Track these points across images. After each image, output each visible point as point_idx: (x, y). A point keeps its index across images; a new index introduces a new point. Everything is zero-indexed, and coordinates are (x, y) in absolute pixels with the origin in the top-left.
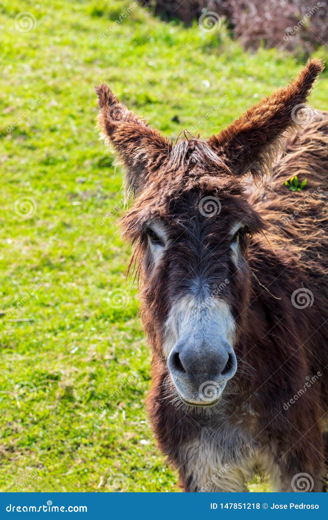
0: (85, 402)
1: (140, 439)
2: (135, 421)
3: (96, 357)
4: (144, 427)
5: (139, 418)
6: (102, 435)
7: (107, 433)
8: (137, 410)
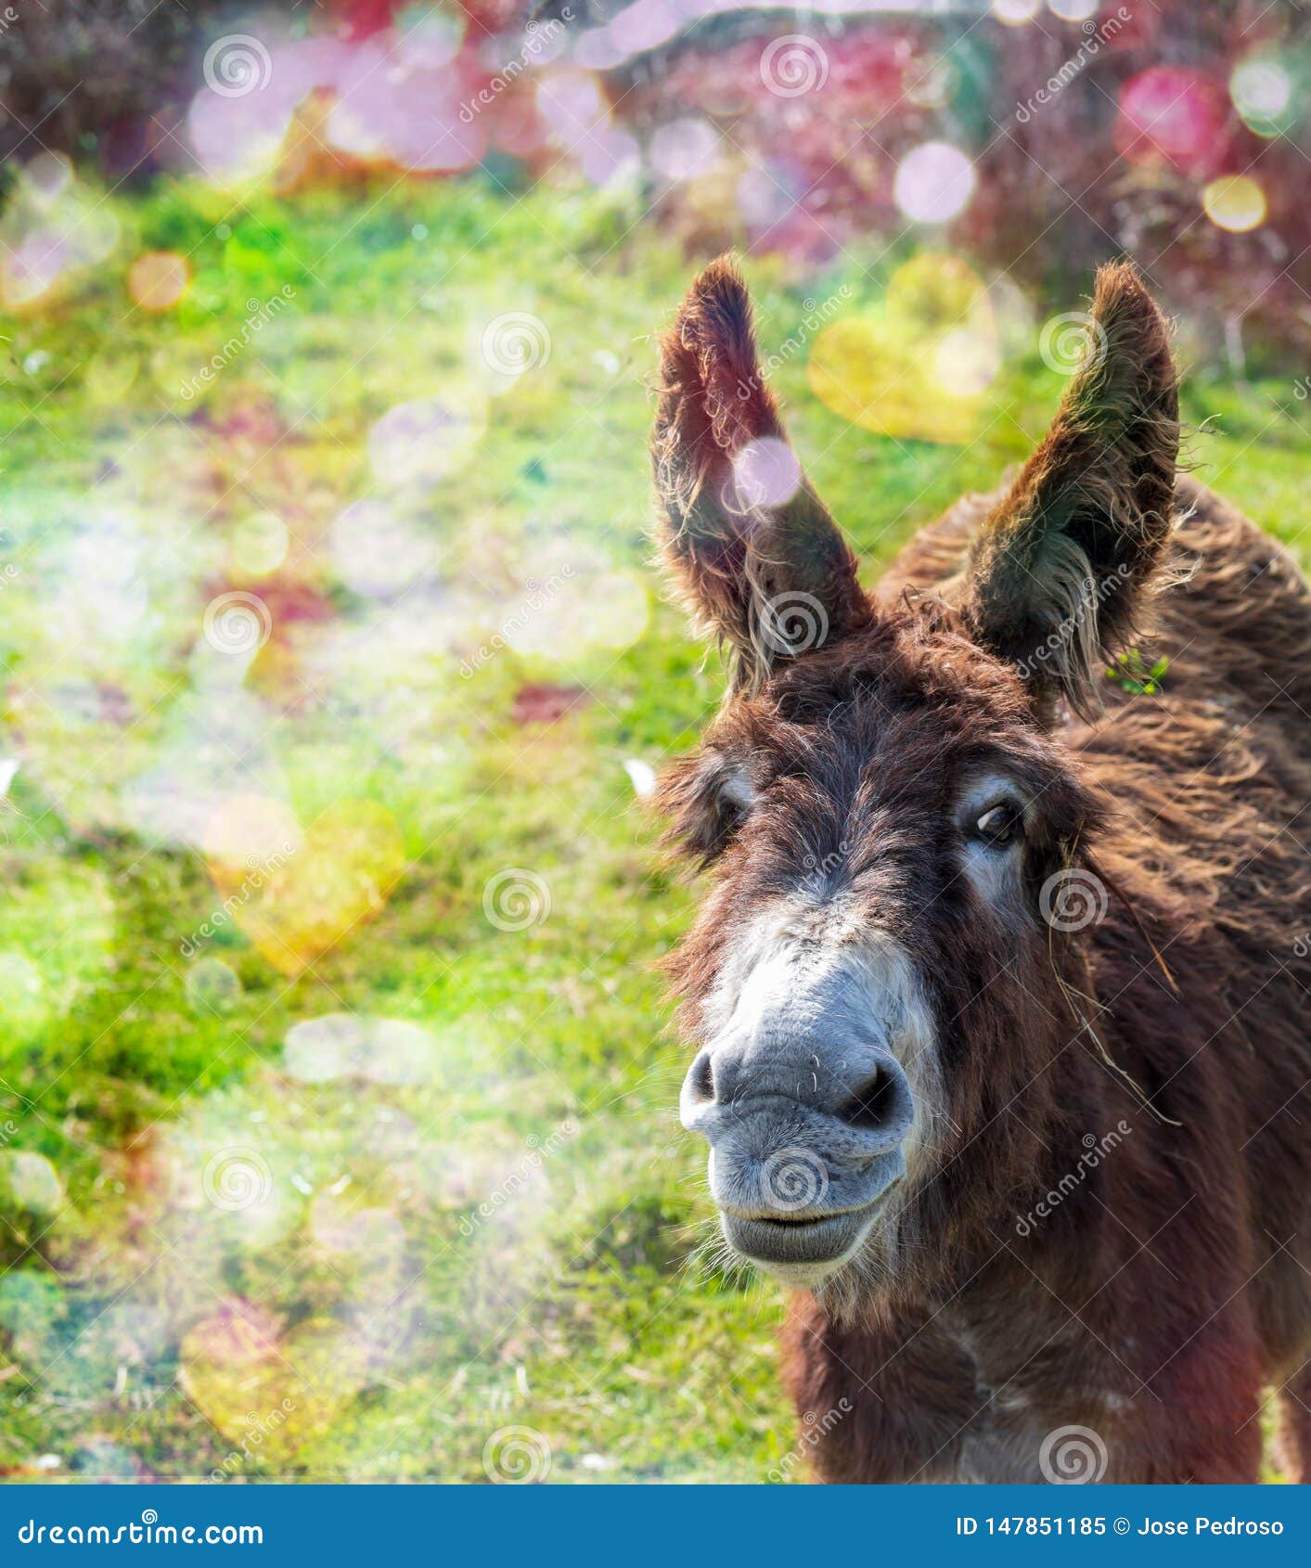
0: (396, 1344)
1: (582, 1453)
2: (558, 1396)
3: (413, 1205)
4: (588, 1414)
5: (569, 1389)
6: (463, 1445)
7: (476, 1439)
8: (560, 1362)
